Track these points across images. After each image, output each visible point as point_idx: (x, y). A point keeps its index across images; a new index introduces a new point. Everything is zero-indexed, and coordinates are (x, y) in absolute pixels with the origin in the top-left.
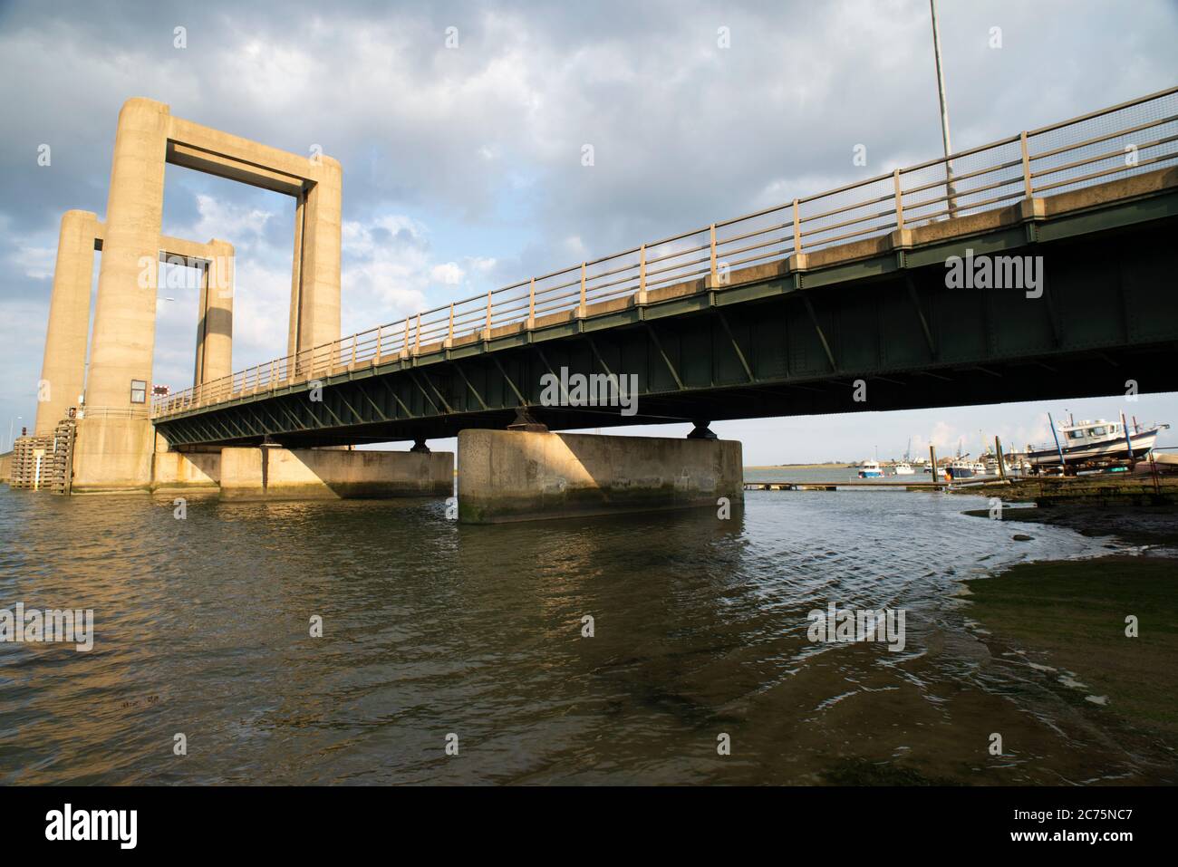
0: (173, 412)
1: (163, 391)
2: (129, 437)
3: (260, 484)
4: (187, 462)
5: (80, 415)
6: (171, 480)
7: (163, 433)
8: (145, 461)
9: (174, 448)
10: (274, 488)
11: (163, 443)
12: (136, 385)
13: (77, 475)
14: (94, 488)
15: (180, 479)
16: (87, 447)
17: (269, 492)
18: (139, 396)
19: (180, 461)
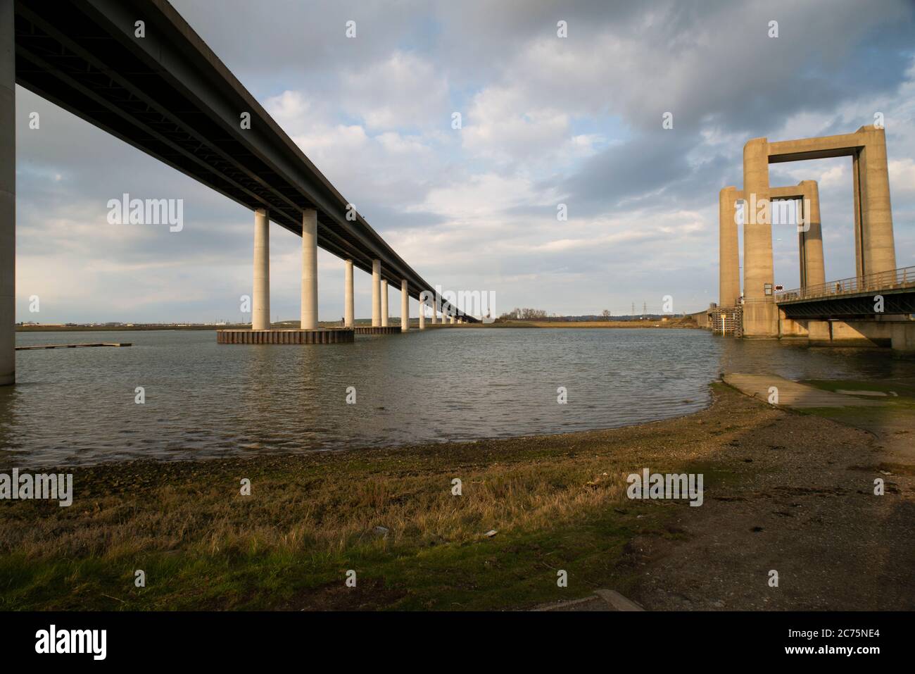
0: (786, 300)
1: (780, 288)
2: (766, 312)
3: (829, 338)
4: (796, 324)
5: (743, 302)
6: (788, 333)
7: (783, 309)
8: (775, 323)
9: (788, 317)
10: (836, 340)
11: (783, 314)
12: (767, 286)
13: (745, 330)
14: (754, 336)
15: (793, 332)
16: (748, 318)
17: (834, 342)
18: (769, 292)
19: (792, 324)
